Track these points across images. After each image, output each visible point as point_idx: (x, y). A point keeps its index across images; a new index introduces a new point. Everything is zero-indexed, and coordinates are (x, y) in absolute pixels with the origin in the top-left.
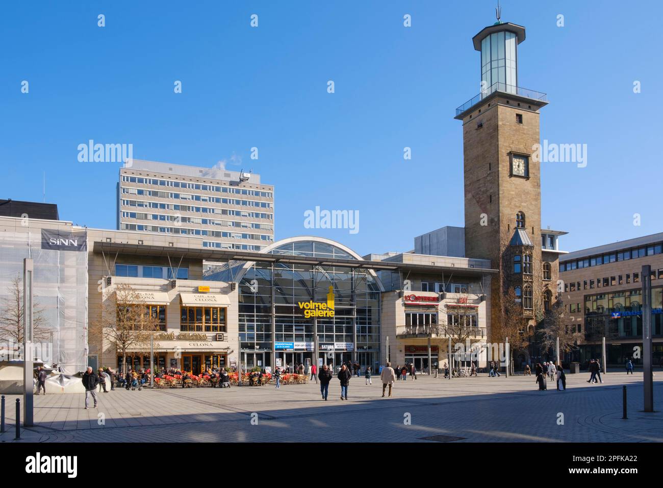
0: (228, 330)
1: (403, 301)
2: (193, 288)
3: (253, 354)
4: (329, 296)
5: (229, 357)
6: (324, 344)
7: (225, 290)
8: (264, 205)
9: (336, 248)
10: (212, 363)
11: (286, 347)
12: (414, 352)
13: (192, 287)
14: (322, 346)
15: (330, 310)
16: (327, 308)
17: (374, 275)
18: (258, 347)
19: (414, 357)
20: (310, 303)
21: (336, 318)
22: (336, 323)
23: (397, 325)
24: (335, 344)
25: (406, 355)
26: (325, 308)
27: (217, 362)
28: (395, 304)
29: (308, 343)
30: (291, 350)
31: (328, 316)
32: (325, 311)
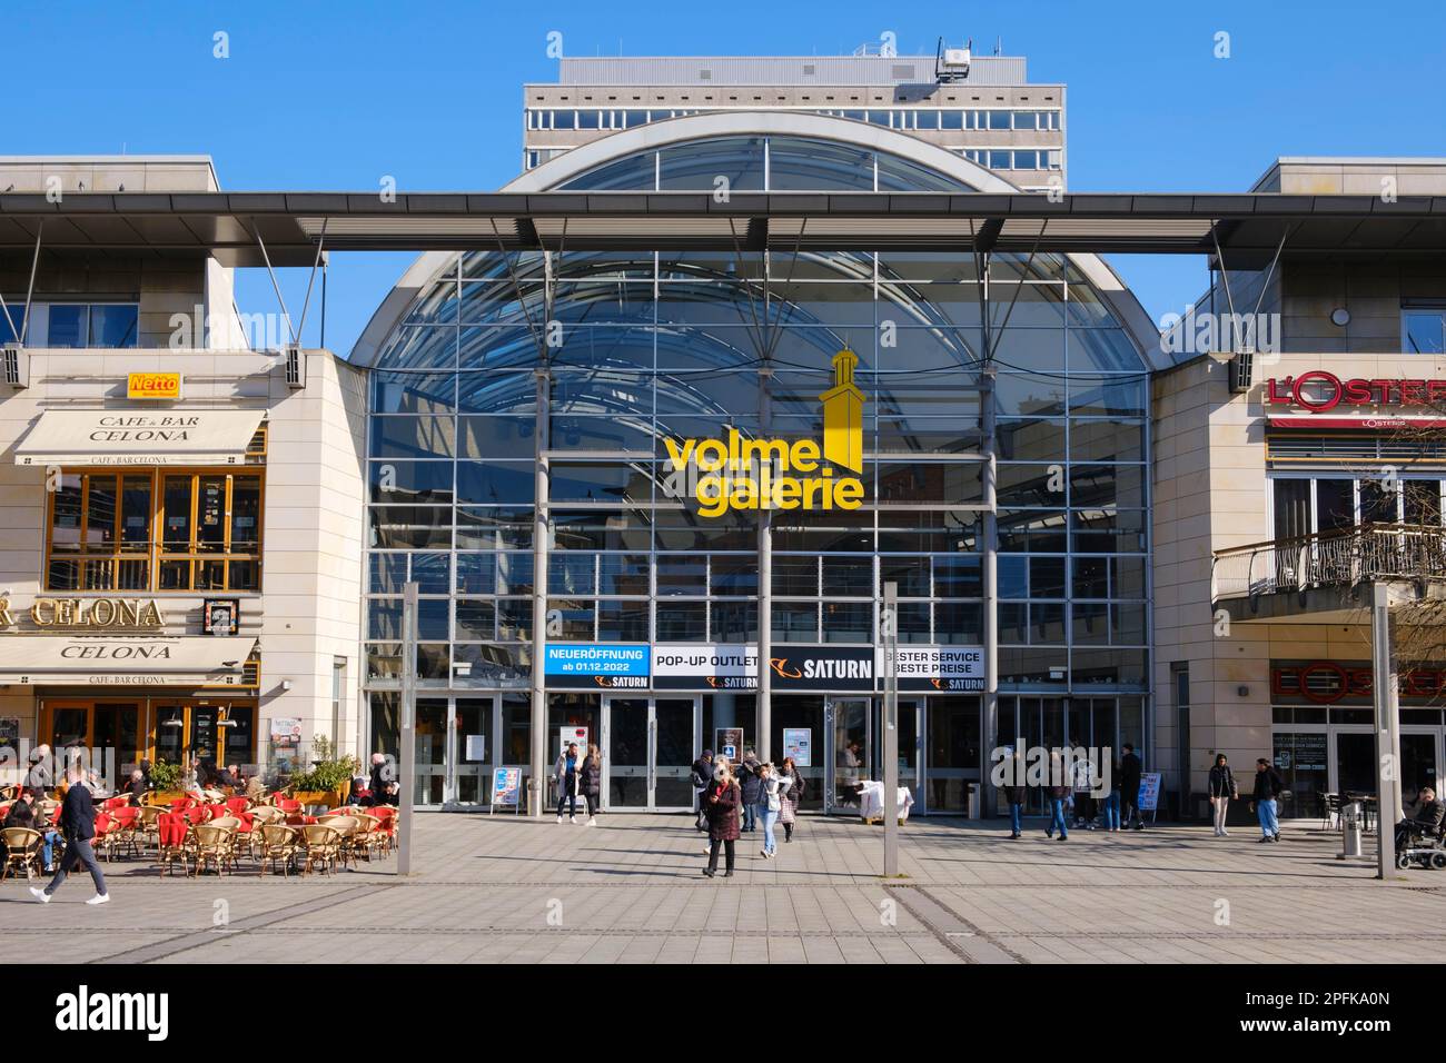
0: (268, 580)
1: (1253, 407)
2: (110, 387)
3: (445, 702)
4: (834, 404)
5: (264, 712)
6: (818, 654)
7: (261, 387)
8: (1025, 160)
9: (888, 161)
10: (187, 740)
11: (607, 668)
12: (1334, 697)
13: (103, 382)
14: (808, 663)
15: (841, 471)
16: (822, 462)
17: (1104, 287)
18: (465, 668)
19: (1332, 731)
20: (726, 441)
21: (886, 518)
22: (887, 542)
23: (1217, 543)
24: (879, 654)
25: (1279, 717)
26: (813, 466)
27: (213, 738)
28: (1206, 426)
29: (729, 650)
30: (636, 682)
31: (827, 505)
32: (807, 481)
